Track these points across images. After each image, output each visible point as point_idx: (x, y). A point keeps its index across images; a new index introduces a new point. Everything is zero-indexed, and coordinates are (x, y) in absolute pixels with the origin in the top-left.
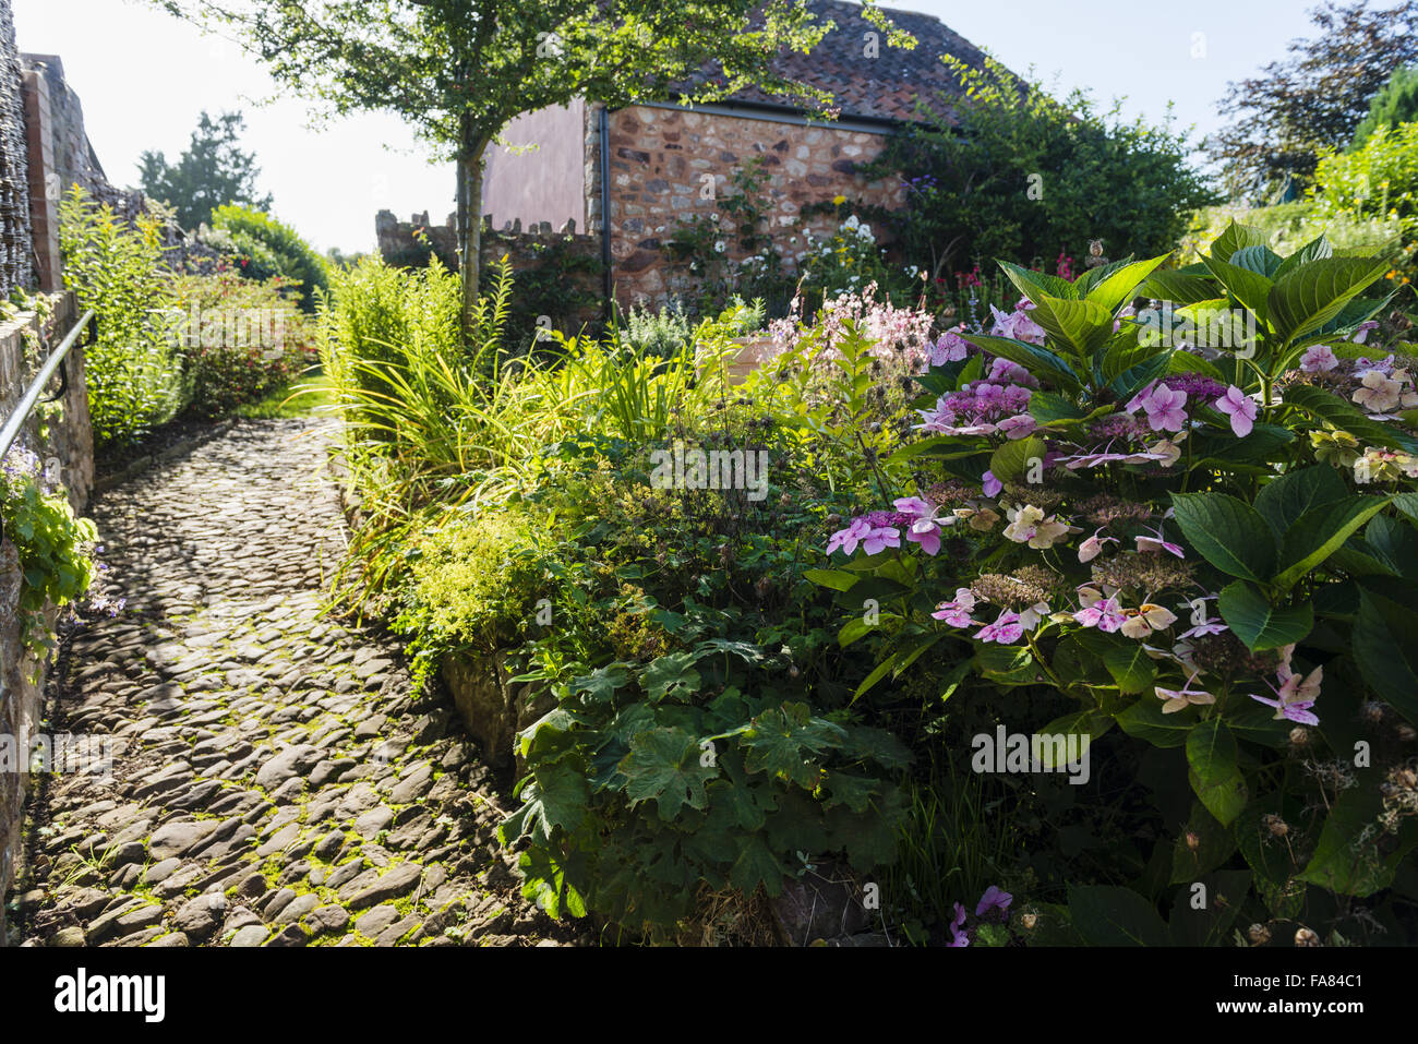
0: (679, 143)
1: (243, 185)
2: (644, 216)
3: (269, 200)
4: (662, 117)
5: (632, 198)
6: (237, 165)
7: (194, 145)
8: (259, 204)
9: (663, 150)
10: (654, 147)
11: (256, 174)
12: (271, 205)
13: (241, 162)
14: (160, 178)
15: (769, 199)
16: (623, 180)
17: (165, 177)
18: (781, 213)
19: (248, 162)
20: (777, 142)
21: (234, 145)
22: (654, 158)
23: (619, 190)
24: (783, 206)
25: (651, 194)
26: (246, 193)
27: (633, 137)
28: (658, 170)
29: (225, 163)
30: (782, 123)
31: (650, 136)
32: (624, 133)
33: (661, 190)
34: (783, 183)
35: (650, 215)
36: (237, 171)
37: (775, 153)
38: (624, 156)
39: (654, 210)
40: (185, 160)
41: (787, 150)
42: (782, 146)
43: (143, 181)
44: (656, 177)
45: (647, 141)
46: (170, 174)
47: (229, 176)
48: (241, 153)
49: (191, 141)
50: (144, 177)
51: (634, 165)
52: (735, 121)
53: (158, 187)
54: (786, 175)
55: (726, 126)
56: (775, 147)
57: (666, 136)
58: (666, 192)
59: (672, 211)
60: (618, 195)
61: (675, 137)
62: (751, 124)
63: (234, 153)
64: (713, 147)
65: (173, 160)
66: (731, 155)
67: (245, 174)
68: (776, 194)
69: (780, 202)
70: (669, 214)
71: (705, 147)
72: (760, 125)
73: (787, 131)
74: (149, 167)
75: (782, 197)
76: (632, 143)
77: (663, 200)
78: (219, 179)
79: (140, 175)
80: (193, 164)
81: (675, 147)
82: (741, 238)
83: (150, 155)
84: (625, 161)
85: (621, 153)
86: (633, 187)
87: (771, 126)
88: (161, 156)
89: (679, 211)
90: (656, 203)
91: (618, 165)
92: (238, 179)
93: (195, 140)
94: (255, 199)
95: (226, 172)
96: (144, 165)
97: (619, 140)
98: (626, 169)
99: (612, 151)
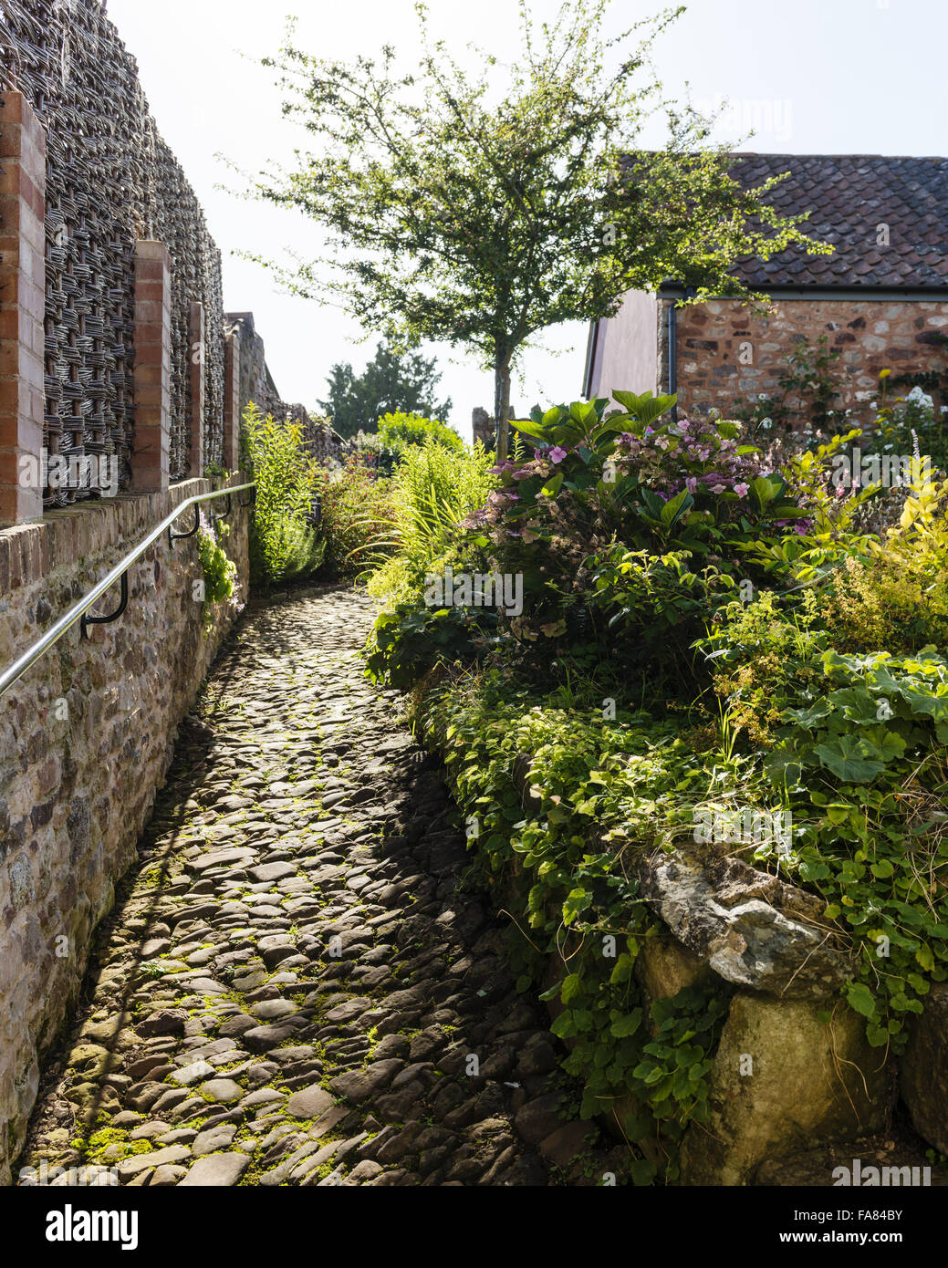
0: (747, 330)
1: (423, 393)
2: (711, 400)
3: (448, 406)
4: (730, 307)
5: (699, 384)
6: (418, 372)
7: (378, 356)
8: (437, 411)
9: (730, 337)
10: (722, 336)
11: (437, 380)
12: (449, 411)
13: (423, 369)
14: (347, 390)
15: (844, 376)
16: (691, 368)
17: (351, 390)
18: (857, 388)
19: (430, 368)
20: (853, 319)
21: (417, 352)
22: (722, 346)
23: (687, 377)
24: (859, 381)
25: (718, 379)
26: (426, 400)
27: (701, 328)
28: (726, 356)
29: (407, 371)
30: (857, 302)
31: (718, 326)
32: (694, 326)
33: (729, 374)
34: (859, 359)
35: (717, 398)
36: (418, 379)
37: (850, 330)
38: (692, 347)
39: (721, 393)
40: (370, 371)
41: (864, 326)
42: (859, 323)
43: (332, 394)
44: (724, 362)
45: (715, 330)
46: (356, 386)
47: (411, 384)
48: (424, 359)
49: (377, 350)
50: (333, 391)
51: (700, 353)
52: (805, 304)
53: (345, 400)
54: (863, 350)
55: (795, 310)
56: (849, 325)
57: (734, 324)
58: (733, 376)
59: (740, 393)
60: (686, 382)
61: (744, 324)
62: (823, 305)
63: (416, 360)
64: (784, 330)
65: (359, 372)
66: (802, 336)
67: (426, 381)
68: (851, 370)
69: (856, 378)
70: (737, 396)
71: (775, 331)
72: (833, 305)
73: (864, 308)
74: (338, 381)
75: (858, 373)
76: (701, 334)
77: (731, 383)
78: (401, 388)
79: (329, 388)
80: (378, 375)
81: (744, 334)
82: (813, 414)
83: (339, 369)
84: (693, 350)
85: (690, 344)
86: (701, 373)
87: (845, 305)
88: (349, 368)
89: (746, 392)
90: (723, 386)
91: (686, 355)
92: (418, 387)
93: (381, 350)
94: (434, 406)
95: (407, 381)
96: (333, 379)
97: (687, 332)
98: (695, 358)
99: (682, 342)
